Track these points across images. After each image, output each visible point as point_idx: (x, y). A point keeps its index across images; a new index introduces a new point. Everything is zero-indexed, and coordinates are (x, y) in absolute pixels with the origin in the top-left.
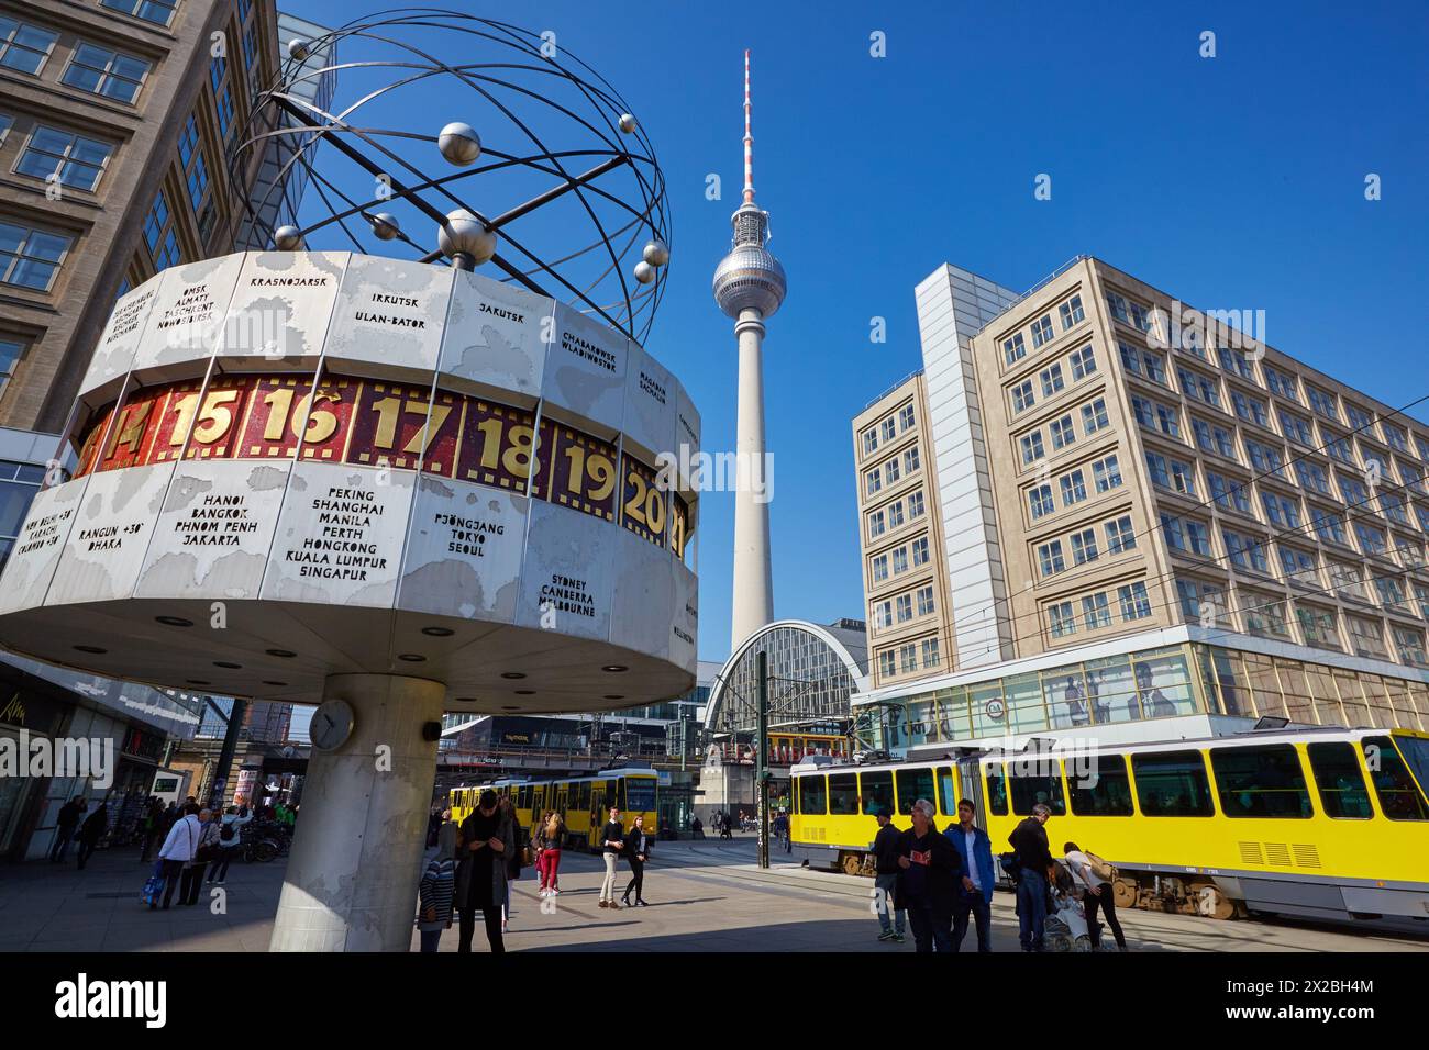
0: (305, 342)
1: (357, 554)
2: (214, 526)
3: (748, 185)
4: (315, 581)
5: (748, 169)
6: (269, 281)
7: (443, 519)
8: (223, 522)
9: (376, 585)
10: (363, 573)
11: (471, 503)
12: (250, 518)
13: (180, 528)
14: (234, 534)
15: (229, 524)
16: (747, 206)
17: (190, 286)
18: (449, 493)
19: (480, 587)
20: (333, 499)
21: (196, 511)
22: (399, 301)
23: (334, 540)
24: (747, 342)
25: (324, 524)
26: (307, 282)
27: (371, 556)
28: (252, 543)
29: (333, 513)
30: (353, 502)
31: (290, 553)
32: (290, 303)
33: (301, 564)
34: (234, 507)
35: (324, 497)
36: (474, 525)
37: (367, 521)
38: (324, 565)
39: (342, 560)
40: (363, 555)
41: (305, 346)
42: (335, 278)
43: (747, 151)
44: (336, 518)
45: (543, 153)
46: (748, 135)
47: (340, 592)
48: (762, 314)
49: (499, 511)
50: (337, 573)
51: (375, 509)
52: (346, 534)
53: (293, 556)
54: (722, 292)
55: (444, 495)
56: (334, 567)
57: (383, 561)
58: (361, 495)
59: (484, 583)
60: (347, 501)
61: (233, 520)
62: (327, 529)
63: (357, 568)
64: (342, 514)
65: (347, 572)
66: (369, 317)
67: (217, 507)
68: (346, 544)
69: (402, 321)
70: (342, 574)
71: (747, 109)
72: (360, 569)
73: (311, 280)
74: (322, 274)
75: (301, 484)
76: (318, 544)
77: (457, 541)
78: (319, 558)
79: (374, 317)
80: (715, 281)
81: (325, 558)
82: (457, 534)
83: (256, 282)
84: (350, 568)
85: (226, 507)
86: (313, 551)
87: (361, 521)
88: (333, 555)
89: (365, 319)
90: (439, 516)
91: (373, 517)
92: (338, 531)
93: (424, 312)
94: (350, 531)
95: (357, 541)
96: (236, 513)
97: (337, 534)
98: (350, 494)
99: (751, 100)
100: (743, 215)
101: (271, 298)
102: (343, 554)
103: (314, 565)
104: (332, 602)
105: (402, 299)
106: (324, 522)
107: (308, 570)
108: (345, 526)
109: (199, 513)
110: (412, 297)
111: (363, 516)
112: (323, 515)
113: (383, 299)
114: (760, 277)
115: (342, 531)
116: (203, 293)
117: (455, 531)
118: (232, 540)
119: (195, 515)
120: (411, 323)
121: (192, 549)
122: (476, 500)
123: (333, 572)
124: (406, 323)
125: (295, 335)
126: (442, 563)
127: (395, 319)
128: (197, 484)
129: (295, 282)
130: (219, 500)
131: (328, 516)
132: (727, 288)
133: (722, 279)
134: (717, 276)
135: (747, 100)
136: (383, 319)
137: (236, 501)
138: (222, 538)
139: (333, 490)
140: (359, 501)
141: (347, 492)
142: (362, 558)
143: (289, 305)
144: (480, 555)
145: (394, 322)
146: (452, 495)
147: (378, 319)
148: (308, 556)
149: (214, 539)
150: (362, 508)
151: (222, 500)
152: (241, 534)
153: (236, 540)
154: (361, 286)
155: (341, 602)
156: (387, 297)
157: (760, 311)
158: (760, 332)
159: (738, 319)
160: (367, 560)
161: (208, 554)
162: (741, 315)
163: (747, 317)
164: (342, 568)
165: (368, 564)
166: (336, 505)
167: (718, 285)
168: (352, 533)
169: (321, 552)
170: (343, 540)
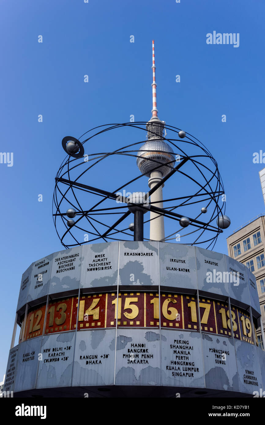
0: (151, 280)
1: (188, 366)
2: (137, 356)
4: (178, 378)
6: (131, 254)
7: (211, 350)
8: (140, 354)
9: (197, 379)
10: (192, 374)
11: (218, 343)
12: (150, 353)
13: (125, 357)
14: (146, 359)
15: (143, 355)
17: (97, 254)
18: (211, 340)
19: (227, 377)
20: (176, 344)
21: (129, 350)
22: (179, 261)
23: (180, 361)
25: (175, 355)
26: (146, 254)
27: (193, 367)
28: (153, 363)
29: (177, 350)
30: (183, 345)
31: (167, 367)
32: (142, 263)
33: (171, 371)
34: (143, 348)
35: (173, 344)
36: (221, 352)
37: (189, 353)
38: (179, 372)
39: (184, 369)
40: (191, 367)
41: (152, 282)
42: (156, 253)
44: (179, 352)
45: (206, 193)
47: (186, 382)
49: (226, 345)
50: (184, 374)
51: (190, 348)
52: (183, 358)
53: (168, 368)
55: (210, 341)
56: (183, 372)
57: (198, 369)
58: (184, 342)
59: (228, 375)
60: (181, 345)
61: (144, 354)
62: (177, 357)
63: (189, 372)
64: (180, 350)
65: (187, 374)
66: (171, 269)
67: (136, 348)
68: (184, 362)
69: (182, 270)
70: (185, 374)
72: (191, 372)
73: (147, 254)
74: (150, 251)
75: (164, 339)
76: (175, 363)
77: (217, 359)
78: (177, 368)
79: (172, 269)
81: (179, 368)
82: (217, 356)
83: (126, 254)
84: (187, 372)
85: (140, 348)
86: (174, 366)
87: (187, 353)
88: (181, 367)
89: (170, 270)
90: (210, 349)
91: (190, 351)
92: (181, 357)
93: (188, 265)
94: (184, 357)
95: (187, 361)
96: (144, 351)
97: (181, 358)
98: (181, 342)
101: (134, 261)
102: (184, 366)
103: (176, 371)
104: (185, 386)
105: (180, 260)
106: (175, 354)
107: (174, 374)
108: (183, 355)
109: (130, 350)
110: (183, 259)
111: (187, 351)
112: (174, 351)
113: (174, 261)
115: (182, 357)
116: (104, 258)
117: (216, 355)
118: (145, 362)
119: (129, 351)
120: (185, 270)
121: (131, 365)
122: (219, 342)
123: (182, 374)
124: (183, 270)
125: (148, 277)
126: (215, 368)
127: (179, 269)
128: (127, 339)
129: (141, 254)
130: (136, 345)
131: (176, 351)
136: (176, 269)
137: (143, 345)
138: (141, 361)
139: (175, 341)
140: (184, 345)
141: (180, 341)
142: (191, 369)
143: (141, 264)
144: (225, 364)
145: (180, 270)
146: (212, 340)
147: (174, 269)
148: (173, 368)
149: (138, 361)
150: (186, 347)
151: (138, 345)
152: (148, 359)
153: (147, 361)
154: (165, 256)
155: (188, 386)
156: (175, 260)
160: (192, 369)
161: (138, 368)
164: (185, 372)
165: (193, 370)
166: (177, 347)
168: (185, 358)
169: (177, 366)
170: (183, 361)
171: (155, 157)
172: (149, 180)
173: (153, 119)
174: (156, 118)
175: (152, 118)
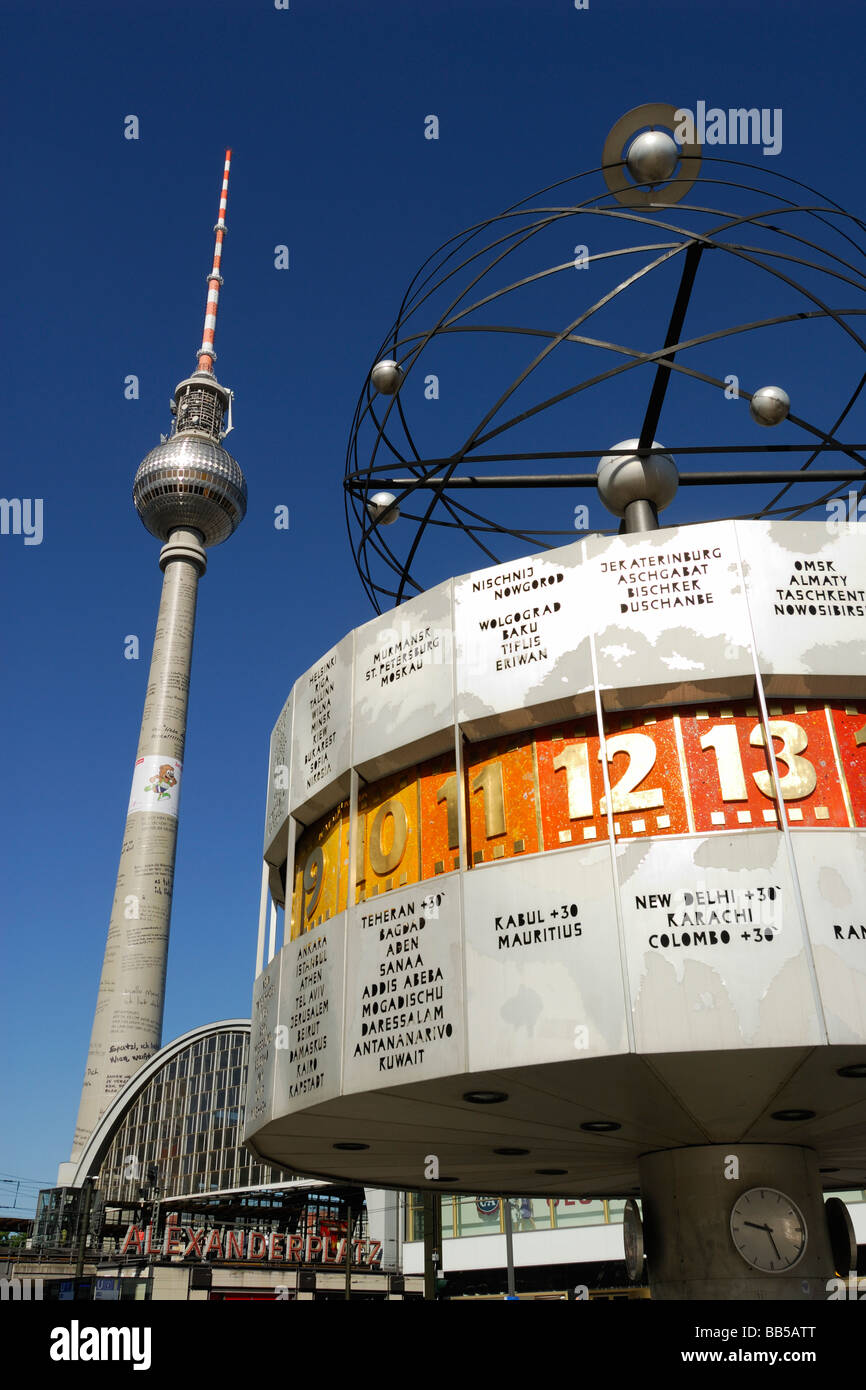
3: (207, 346)
5: (210, 321)
16: (203, 375)
24: (178, 578)
43: (213, 296)
46: (216, 272)
48: (204, 540)
54: (147, 496)
71: (220, 235)
80: (137, 478)
99: (225, 224)
100: (194, 387)
114: (209, 484)
132: (156, 491)
133: (153, 476)
134: (143, 470)
135: (221, 222)
157: (203, 538)
158: (199, 567)
159: (167, 542)
162: (174, 536)
163: (183, 540)
167: (142, 482)
171: (191, 487)
172: (162, 550)
173: (198, 376)
174: (207, 377)
175: (196, 373)
